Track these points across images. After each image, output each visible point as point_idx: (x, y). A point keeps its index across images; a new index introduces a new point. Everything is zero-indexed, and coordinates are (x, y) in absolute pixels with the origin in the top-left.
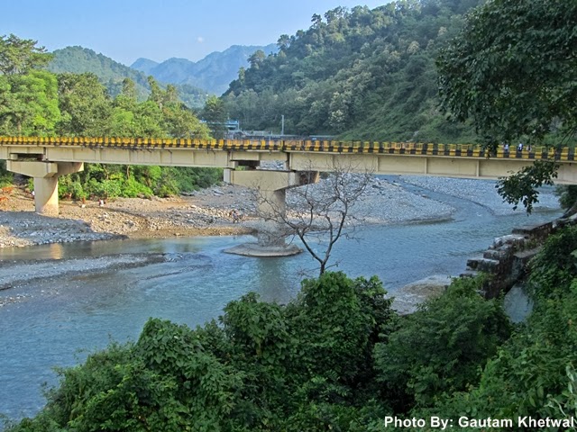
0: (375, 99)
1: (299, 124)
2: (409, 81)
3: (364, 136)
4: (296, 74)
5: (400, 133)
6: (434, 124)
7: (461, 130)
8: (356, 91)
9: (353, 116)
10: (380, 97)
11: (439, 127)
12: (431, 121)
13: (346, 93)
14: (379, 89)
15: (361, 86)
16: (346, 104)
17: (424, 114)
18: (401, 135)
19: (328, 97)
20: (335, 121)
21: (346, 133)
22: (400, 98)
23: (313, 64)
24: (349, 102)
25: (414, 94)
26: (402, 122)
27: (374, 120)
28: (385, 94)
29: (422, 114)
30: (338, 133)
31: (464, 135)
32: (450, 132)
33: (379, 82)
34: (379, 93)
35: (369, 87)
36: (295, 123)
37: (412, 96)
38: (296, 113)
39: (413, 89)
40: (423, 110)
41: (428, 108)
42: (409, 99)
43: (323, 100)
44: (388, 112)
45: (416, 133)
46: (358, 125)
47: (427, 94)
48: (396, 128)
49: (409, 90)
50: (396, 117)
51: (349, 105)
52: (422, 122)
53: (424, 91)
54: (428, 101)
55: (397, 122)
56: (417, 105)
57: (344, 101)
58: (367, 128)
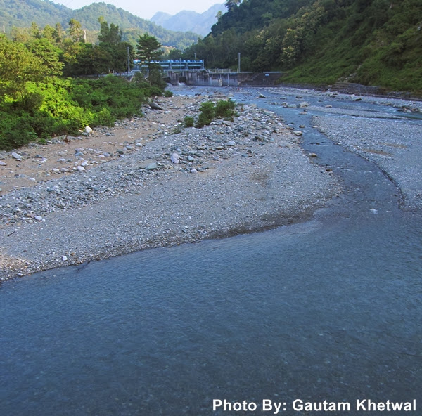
0: (326, 34)
1: (255, 61)
2: (359, 12)
3: (312, 71)
4: (265, 16)
5: (345, 67)
6: (379, 56)
7: (405, 61)
8: (309, 26)
9: (304, 51)
10: (331, 32)
11: (383, 60)
12: (377, 52)
13: (298, 28)
14: (331, 24)
15: (313, 22)
16: (298, 40)
17: (369, 46)
18: (345, 69)
19: (282, 34)
20: (286, 57)
21: (296, 68)
22: (349, 31)
23: (281, 5)
24: (301, 38)
25: (363, 26)
26: (348, 57)
27: (323, 54)
28: (336, 28)
29: (368, 46)
30: (289, 69)
31: (408, 67)
32: (394, 64)
33: (331, 17)
34: (331, 28)
35: (322, 22)
36: (252, 59)
37: (360, 28)
38: (253, 50)
39: (362, 21)
40: (369, 42)
41: (374, 40)
42: (357, 32)
43: (278, 37)
44: (337, 46)
45: (360, 66)
46: (308, 60)
47: (375, 25)
48: (341, 62)
49: (358, 22)
50: (343, 51)
51: (301, 41)
52: (368, 54)
53: (372, 23)
54: (375, 32)
55: (343, 56)
56: (364, 37)
57: (296, 36)
58: (315, 63)
